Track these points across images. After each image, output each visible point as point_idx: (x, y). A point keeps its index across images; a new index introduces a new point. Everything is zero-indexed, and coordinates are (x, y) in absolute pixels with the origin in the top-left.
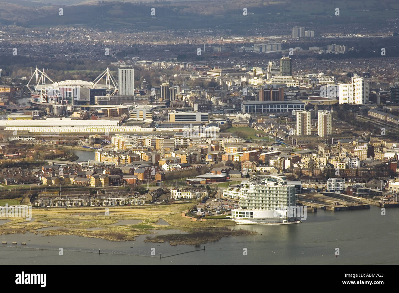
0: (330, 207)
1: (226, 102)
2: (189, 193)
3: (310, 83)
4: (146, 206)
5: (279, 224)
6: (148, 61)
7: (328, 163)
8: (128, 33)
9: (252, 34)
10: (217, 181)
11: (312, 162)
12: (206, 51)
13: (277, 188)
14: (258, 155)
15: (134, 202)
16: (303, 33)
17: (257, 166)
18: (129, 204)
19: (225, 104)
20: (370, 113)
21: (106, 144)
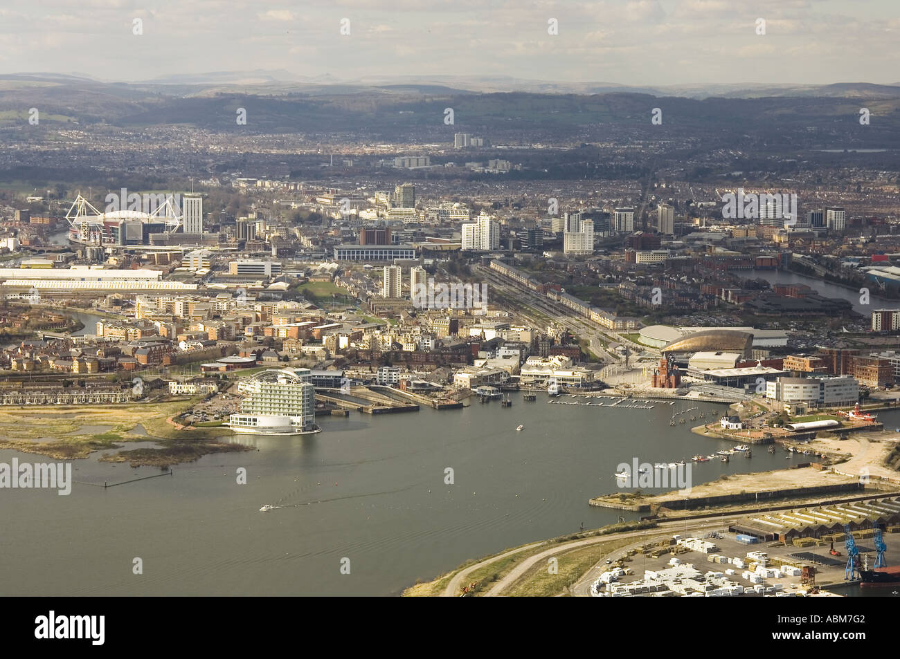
0: (368, 409)
1: (318, 244)
2: (192, 386)
3: (438, 218)
4: (129, 405)
5: (289, 434)
6: (250, 179)
7: (394, 342)
8: (246, 135)
9: (405, 141)
10: (243, 367)
11: (374, 339)
12: (334, 165)
13: (289, 388)
14: (310, 329)
15: (116, 399)
16: (469, 140)
17: (303, 345)
18: (108, 401)
19: (316, 247)
20: (492, 265)
21: (130, 306)
